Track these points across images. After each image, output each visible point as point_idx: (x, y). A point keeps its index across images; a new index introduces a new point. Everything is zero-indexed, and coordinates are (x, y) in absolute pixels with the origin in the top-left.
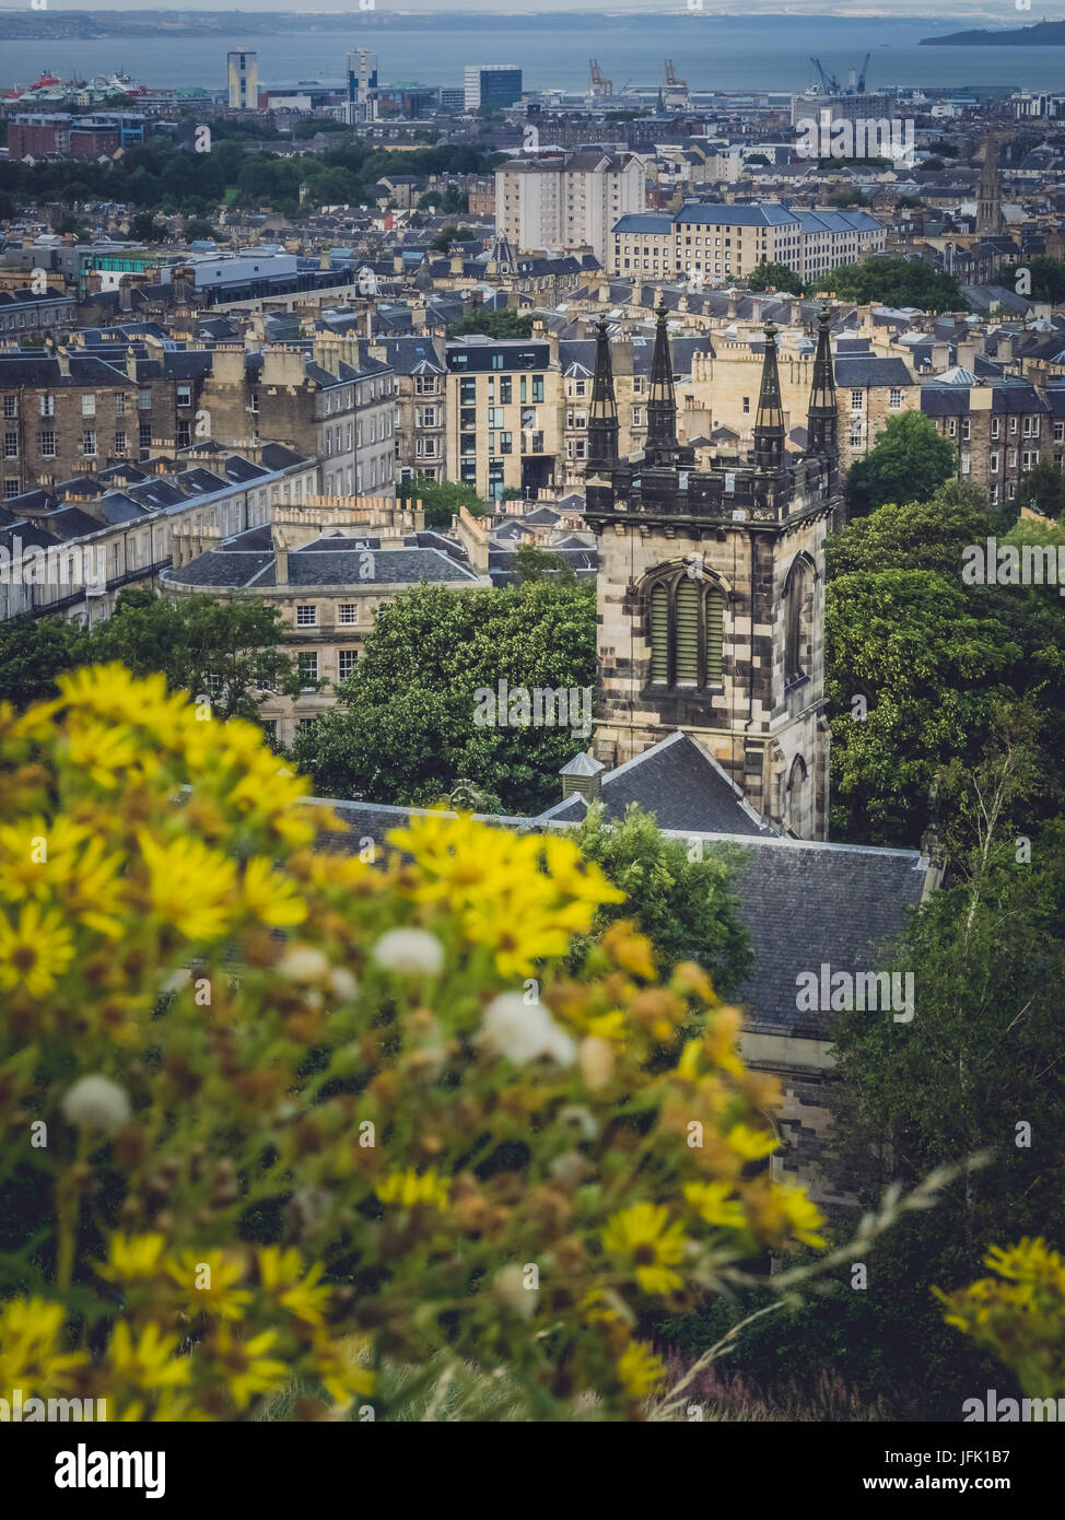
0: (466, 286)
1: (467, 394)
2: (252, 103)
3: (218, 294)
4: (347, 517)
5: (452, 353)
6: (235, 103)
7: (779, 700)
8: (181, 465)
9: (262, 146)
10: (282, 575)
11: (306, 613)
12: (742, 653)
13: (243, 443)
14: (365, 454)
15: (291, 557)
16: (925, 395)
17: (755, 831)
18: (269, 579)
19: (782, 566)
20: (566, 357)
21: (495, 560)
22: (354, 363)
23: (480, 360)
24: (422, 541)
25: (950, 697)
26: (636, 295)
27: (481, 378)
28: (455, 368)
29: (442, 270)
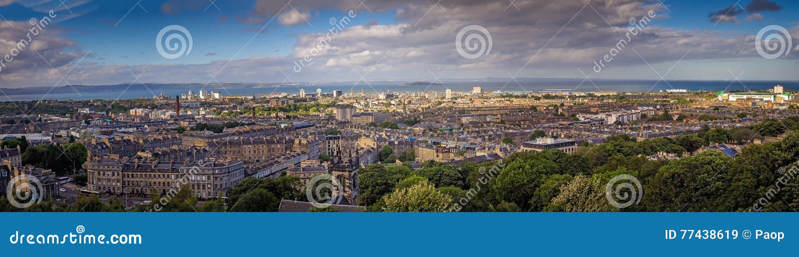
0: (330, 126)
1: (329, 143)
2: (304, 97)
3: (297, 128)
4: (310, 163)
5: (327, 138)
6: (301, 97)
7: (353, 189)
8: (290, 154)
9: (305, 103)
10: (302, 170)
11: (305, 175)
12: (348, 184)
13: (298, 151)
14: (315, 152)
15: (303, 168)
16: (389, 142)
17: (350, 205)
18: (300, 171)
19: (352, 174)
20: (342, 138)
21: (329, 168)
22: (313, 140)
23: (331, 138)
24: (319, 166)
25: (377, 187)
26: (354, 127)
27: (331, 141)
28: (327, 139)
29: (328, 123)
